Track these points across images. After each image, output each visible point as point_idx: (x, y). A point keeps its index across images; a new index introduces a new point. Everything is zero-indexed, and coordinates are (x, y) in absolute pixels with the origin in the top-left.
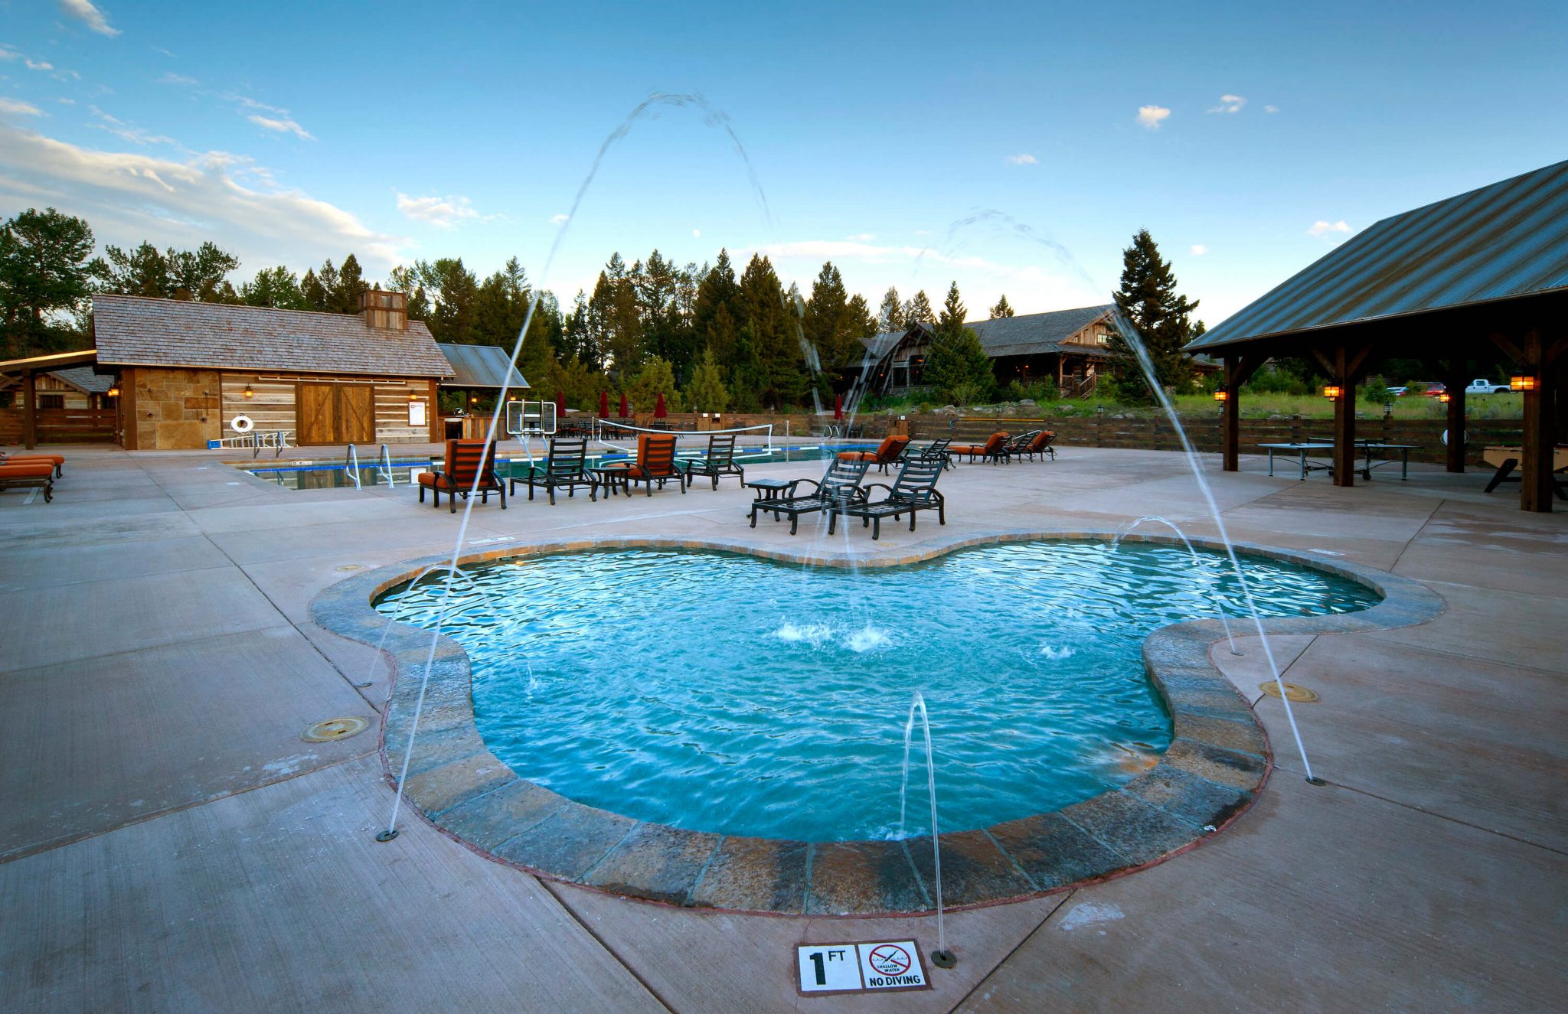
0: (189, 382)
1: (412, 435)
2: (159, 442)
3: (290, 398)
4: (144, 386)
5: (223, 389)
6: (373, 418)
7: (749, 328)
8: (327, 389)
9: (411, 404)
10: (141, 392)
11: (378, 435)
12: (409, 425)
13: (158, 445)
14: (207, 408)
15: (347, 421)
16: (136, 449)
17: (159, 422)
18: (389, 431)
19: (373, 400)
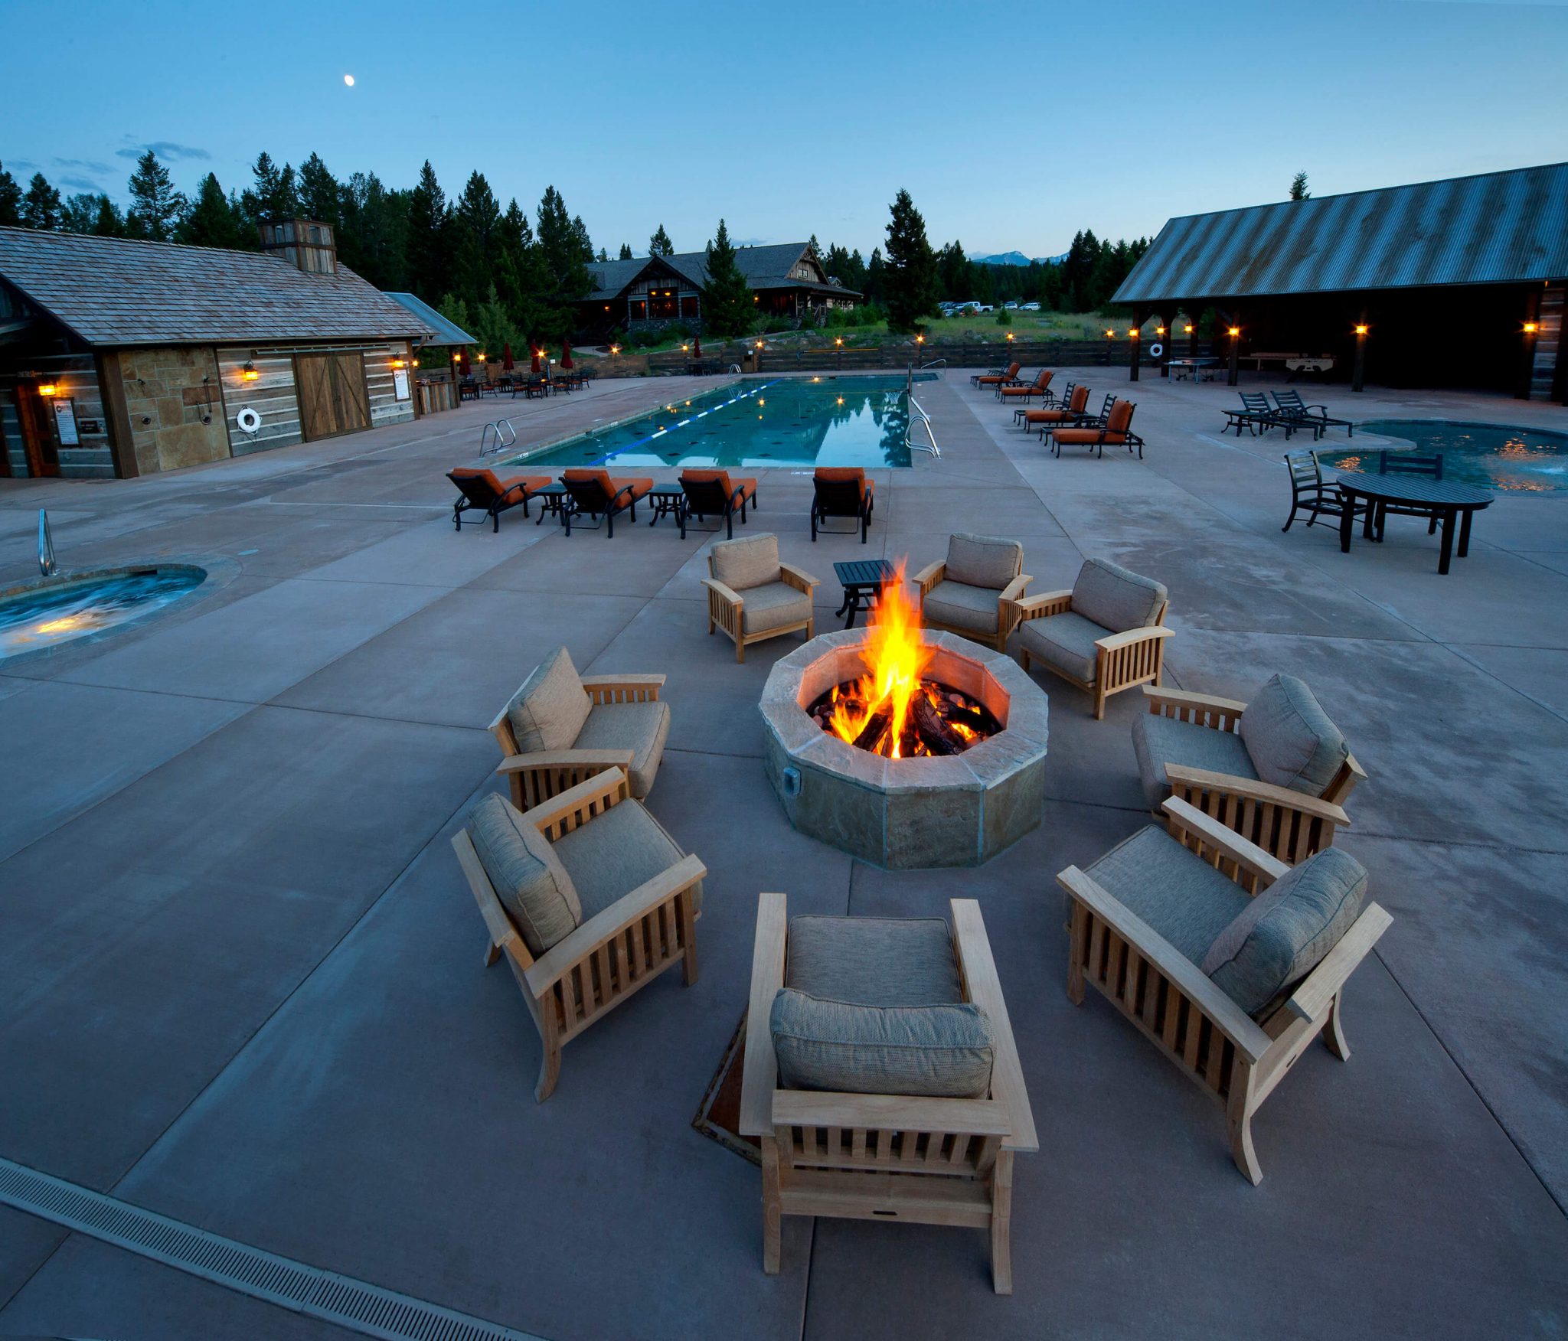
0: (183, 365)
1: (401, 413)
2: (164, 461)
3: (287, 378)
4: (132, 376)
5: (221, 371)
6: (366, 396)
7: (505, 261)
8: (321, 361)
9: (396, 372)
10: (130, 387)
11: (374, 417)
12: (397, 401)
13: (162, 464)
14: (208, 402)
15: (346, 402)
16: (137, 475)
17: (158, 429)
18: (381, 409)
19: (364, 371)
